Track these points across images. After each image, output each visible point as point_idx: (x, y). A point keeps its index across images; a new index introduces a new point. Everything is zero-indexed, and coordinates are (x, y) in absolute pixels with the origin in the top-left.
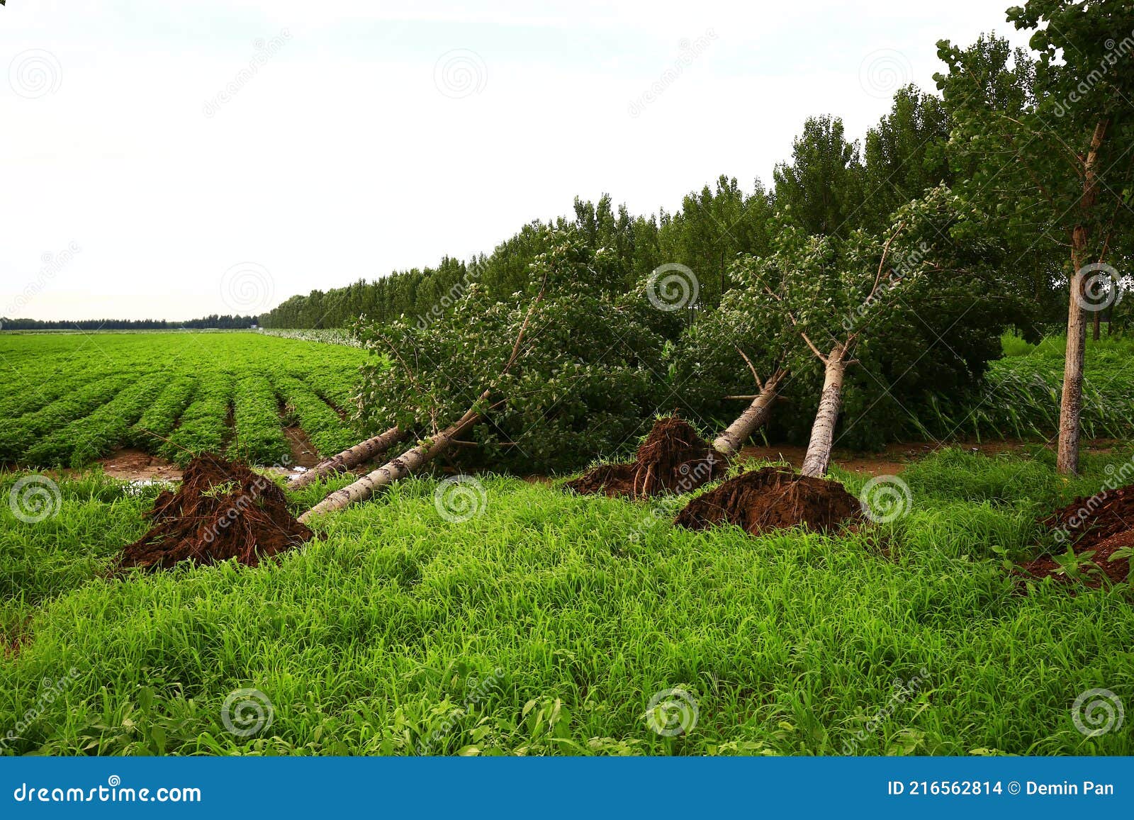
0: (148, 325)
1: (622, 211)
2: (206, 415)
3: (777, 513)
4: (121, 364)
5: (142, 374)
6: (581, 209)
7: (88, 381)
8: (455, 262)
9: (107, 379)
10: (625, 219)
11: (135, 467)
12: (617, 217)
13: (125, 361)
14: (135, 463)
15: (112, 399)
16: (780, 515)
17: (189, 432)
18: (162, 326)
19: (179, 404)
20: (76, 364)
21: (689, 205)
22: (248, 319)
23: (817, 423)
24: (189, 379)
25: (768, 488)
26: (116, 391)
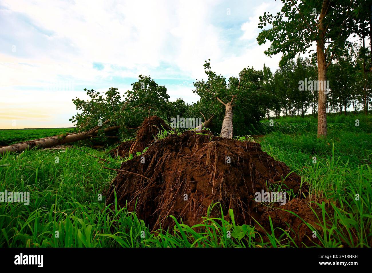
1: (187, 104)
3: (192, 179)
10: (188, 105)
12: (186, 105)
16: (195, 183)
23: (225, 120)
25: (187, 150)
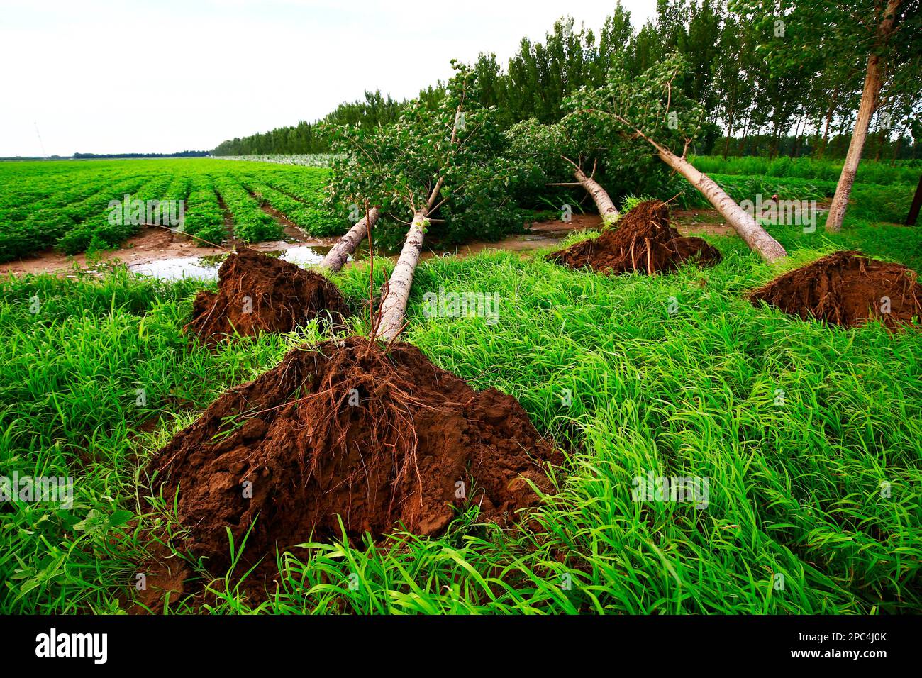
0: (154, 156)
2: (205, 201)
4: (142, 172)
5: (154, 176)
6: (368, 96)
7: (120, 181)
8: (305, 123)
9: (132, 180)
11: (161, 246)
13: (143, 170)
14: (161, 241)
15: (136, 192)
17: (197, 215)
18: (161, 156)
19: (183, 194)
20: (113, 173)
21: (423, 95)
22: (203, 152)
24: (184, 179)
26: (139, 187)
